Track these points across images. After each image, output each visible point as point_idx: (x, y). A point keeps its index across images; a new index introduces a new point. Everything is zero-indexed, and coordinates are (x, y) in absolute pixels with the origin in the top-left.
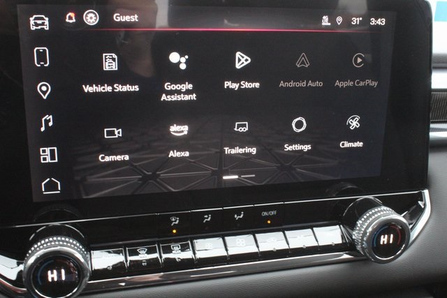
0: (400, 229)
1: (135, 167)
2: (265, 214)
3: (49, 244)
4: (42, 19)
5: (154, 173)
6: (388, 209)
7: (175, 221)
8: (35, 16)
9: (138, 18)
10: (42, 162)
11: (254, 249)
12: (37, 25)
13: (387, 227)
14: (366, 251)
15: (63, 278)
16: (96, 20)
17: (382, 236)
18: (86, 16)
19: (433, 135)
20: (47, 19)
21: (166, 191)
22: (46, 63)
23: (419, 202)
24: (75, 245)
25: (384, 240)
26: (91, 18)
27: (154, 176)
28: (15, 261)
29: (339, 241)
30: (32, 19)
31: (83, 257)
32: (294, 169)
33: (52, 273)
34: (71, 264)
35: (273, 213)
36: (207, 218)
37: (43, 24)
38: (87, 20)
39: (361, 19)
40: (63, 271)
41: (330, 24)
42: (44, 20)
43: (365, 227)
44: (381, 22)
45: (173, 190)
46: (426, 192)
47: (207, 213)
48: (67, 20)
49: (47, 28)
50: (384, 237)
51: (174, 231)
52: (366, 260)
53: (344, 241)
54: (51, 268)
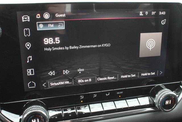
0: (173, 98)
2: (118, 93)
3: (32, 109)
4: (27, 17)
5: (73, 78)
6: (168, 90)
7: (82, 97)
8: (24, 16)
9: (65, 15)
10: (28, 75)
11: (114, 108)
13: (168, 97)
14: (160, 107)
16: (48, 17)
18: (45, 15)
20: (29, 17)
21: (78, 85)
22: (29, 35)
23: (180, 86)
24: (43, 109)
26: (47, 16)
28: (19, 116)
29: (148, 103)
30: (23, 17)
31: (46, 114)
33: (34, 121)
34: (41, 117)
35: (121, 93)
36: (95, 96)
37: (27, 19)
38: (45, 17)
39: (155, 12)
40: (38, 120)
41: (143, 15)
42: (28, 17)
43: (159, 97)
45: (81, 85)
47: (95, 93)
48: (37, 17)
49: (29, 21)
50: (167, 102)
51: (82, 101)
52: (160, 111)
53: (150, 103)
54: (33, 118)
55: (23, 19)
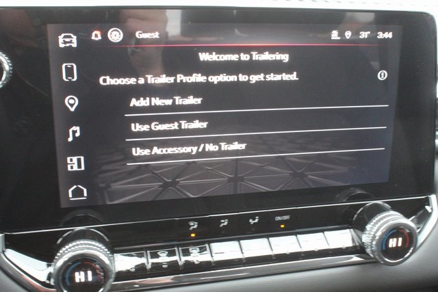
0: (408, 233)
1: (156, 174)
2: (278, 218)
3: (76, 247)
4: (70, 37)
5: (174, 180)
6: (397, 213)
7: (194, 225)
8: (63, 35)
9: (158, 35)
10: (69, 170)
11: (268, 252)
12: (65, 42)
13: (396, 231)
14: (376, 253)
15: (90, 279)
16: (120, 37)
17: (391, 240)
18: (111, 34)
20: (75, 37)
21: (185, 197)
22: (73, 78)
23: (426, 207)
24: (100, 248)
25: (393, 243)
26: (115, 36)
27: (174, 183)
28: (44, 264)
29: (350, 244)
30: (60, 37)
31: (109, 259)
32: (306, 176)
33: (80, 274)
34: (97, 266)
35: (286, 217)
36: (224, 223)
37: (71, 42)
38: (111, 37)
39: (369, 33)
40: (90, 273)
41: (339, 38)
42: (72, 38)
43: (374, 230)
44: (389, 35)
45: (192, 196)
46: (433, 197)
47: (224, 218)
48: (93, 38)
49: (75, 45)
51: (193, 235)
52: (375, 262)
53: (355, 245)
54: (79, 269)
55: (61, 40)
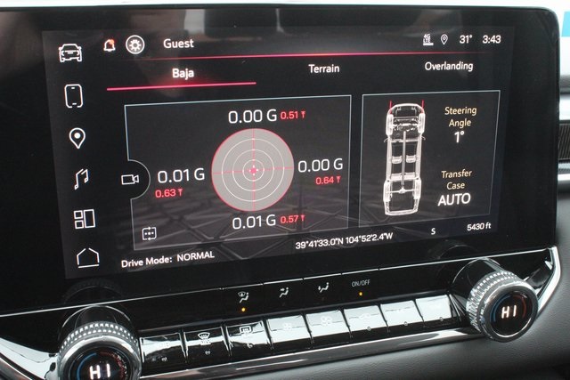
0: (525, 299)
1: (193, 230)
2: (356, 284)
3: (89, 333)
4: (74, 48)
5: (217, 238)
6: (510, 273)
7: (244, 297)
8: (64, 45)
9: (193, 44)
10: (76, 228)
11: (343, 329)
12: (67, 56)
13: (509, 297)
14: (484, 327)
15: (109, 375)
16: (141, 48)
17: (504, 308)
18: (129, 43)
19: (562, 178)
20: (80, 48)
21: (232, 260)
22: (79, 104)
23: (546, 262)
24: (122, 333)
25: (505, 312)
28: (48, 354)
29: (447, 315)
30: (60, 49)
31: (133, 348)
32: (391, 227)
33: (95, 369)
34: (119, 357)
35: (366, 282)
36: (284, 292)
37: (75, 54)
38: (130, 48)
39: (471, 36)
40: (108, 366)
41: (432, 44)
42: (76, 49)
43: (481, 297)
44: (496, 39)
45: (242, 258)
46: (554, 250)
47: (284, 285)
48: (105, 49)
49: (80, 60)
50: (506, 310)
51: (243, 310)
52: (483, 337)
53: (455, 315)
54: (93, 363)
55: (61, 53)
